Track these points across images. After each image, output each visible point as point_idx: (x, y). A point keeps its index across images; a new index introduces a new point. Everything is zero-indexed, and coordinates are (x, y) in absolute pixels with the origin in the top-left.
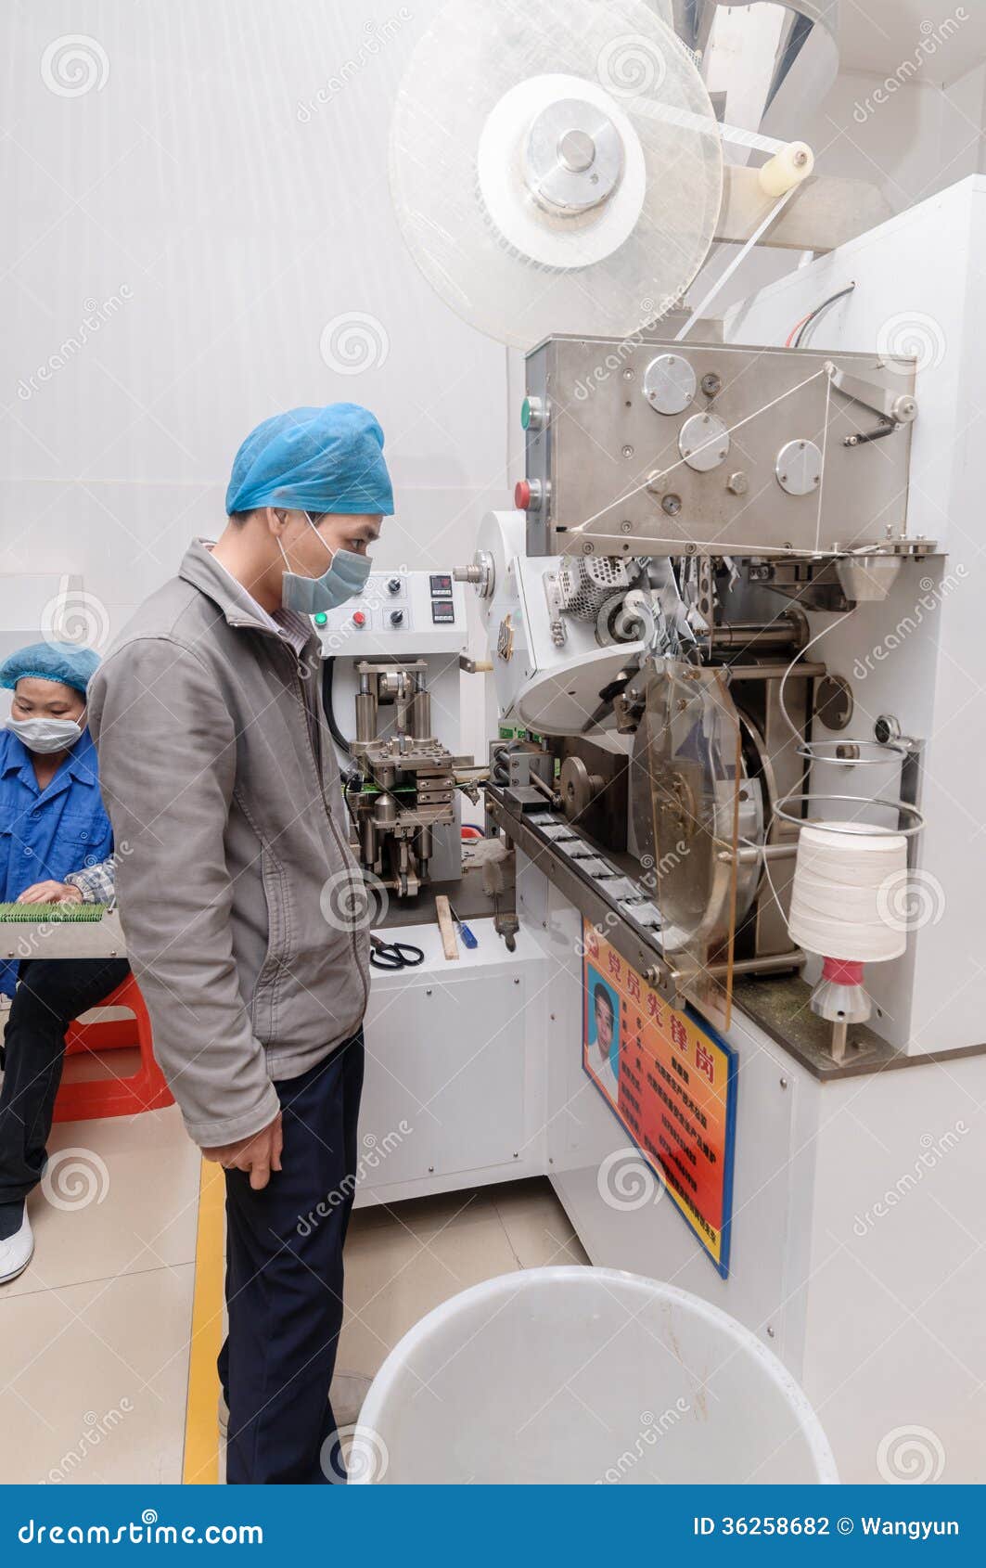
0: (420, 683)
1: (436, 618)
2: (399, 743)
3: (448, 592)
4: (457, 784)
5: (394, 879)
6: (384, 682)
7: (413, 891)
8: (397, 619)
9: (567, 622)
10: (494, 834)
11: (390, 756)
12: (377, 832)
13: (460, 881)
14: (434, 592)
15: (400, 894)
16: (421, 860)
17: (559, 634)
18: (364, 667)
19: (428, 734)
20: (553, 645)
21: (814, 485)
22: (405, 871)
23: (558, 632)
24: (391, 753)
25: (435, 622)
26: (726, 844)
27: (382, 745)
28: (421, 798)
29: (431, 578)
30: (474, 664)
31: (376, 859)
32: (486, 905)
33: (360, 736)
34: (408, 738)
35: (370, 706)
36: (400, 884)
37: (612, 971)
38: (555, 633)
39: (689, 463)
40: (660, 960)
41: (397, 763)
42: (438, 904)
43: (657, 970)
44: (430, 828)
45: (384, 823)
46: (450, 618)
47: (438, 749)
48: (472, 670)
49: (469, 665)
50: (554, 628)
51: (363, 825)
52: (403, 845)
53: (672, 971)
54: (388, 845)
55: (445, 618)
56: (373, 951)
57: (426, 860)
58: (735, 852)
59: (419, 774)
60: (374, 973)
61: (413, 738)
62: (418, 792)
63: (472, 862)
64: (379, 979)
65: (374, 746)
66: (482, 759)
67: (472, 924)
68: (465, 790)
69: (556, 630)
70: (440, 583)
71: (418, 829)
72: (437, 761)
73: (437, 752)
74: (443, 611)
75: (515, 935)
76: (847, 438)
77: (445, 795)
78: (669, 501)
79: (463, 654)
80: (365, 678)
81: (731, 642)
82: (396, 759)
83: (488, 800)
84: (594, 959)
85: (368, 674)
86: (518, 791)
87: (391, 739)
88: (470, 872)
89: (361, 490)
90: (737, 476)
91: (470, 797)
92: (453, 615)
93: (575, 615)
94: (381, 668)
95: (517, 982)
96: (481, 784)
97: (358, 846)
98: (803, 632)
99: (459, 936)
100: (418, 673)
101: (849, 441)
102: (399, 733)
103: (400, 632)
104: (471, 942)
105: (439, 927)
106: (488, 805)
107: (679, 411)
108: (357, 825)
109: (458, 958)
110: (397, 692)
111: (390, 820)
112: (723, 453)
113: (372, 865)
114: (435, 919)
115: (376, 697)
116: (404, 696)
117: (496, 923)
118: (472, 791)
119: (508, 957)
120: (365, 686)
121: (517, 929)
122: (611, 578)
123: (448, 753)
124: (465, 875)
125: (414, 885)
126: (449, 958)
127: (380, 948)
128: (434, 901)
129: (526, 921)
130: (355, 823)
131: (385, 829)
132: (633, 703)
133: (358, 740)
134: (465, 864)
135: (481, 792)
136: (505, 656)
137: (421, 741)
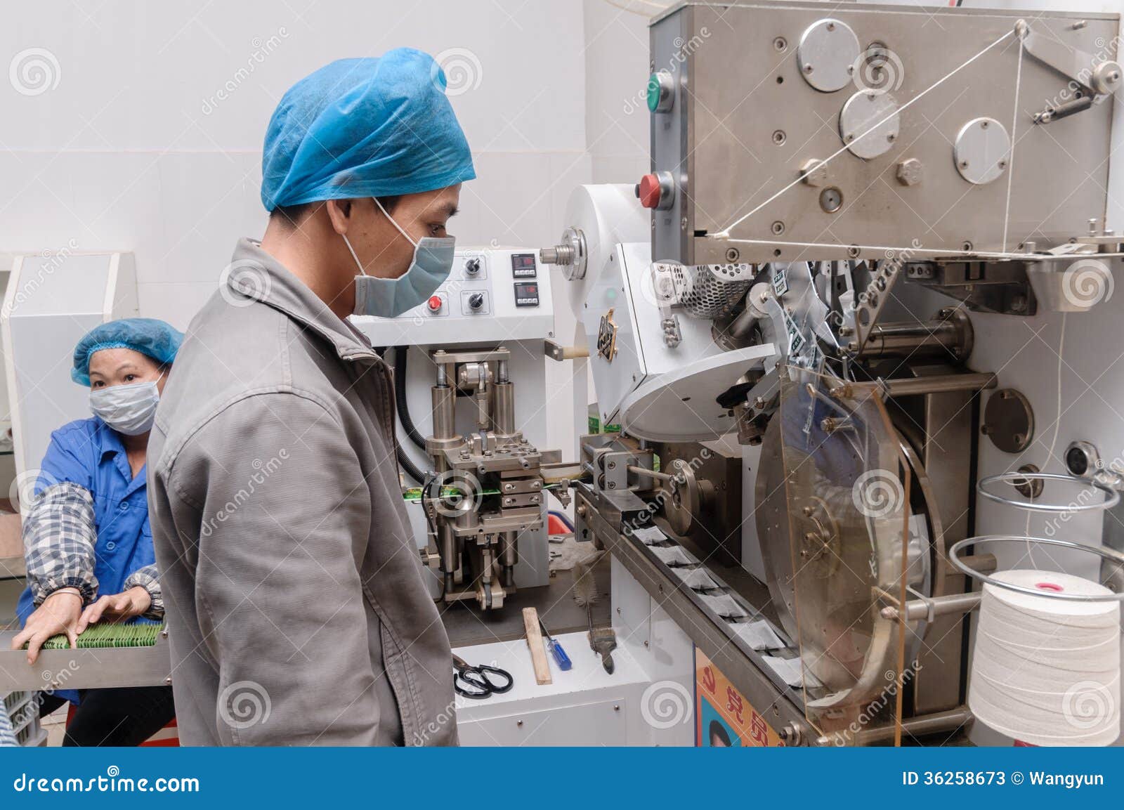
0: (503, 372)
1: (520, 301)
2: (481, 441)
3: (531, 272)
4: (545, 484)
5: (475, 588)
6: (463, 374)
7: (498, 603)
8: (476, 304)
9: (681, 320)
10: (585, 537)
11: (471, 456)
12: (457, 539)
13: (547, 586)
14: (517, 272)
15: (484, 607)
16: (505, 567)
17: (672, 333)
18: (440, 356)
19: (511, 429)
20: (664, 346)
21: (1000, 172)
22: (488, 581)
23: (670, 331)
24: (472, 452)
25: (518, 305)
26: (889, 596)
27: (461, 442)
28: (506, 501)
29: (513, 257)
30: (561, 351)
31: (456, 567)
32: (578, 616)
33: (437, 432)
34: (491, 436)
35: (447, 398)
36: (484, 595)
37: (731, 710)
38: (666, 332)
39: (852, 150)
40: (800, 717)
41: (480, 465)
42: (526, 617)
43: (797, 727)
44: (515, 534)
45: (465, 530)
46: (534, 300)
47: (523, 446)
48: (559, 358)
49: (556, 352)
50: (665, 326)
51: (442, 531)
52: (486, 552)
53: (820, 736)
54: (469, 552)
55: (529, 301)
56: (456, 675)
57: (511, 567)
58: (903, 607)
59: (503, 475)
60: (461, 702)
61: (496, 432)
62: (502, 494)
63: (559, 563)
64: (466, 709)
65: (454, 444)
66: (571, 454)
67: (563, 640)
68: (553, 491)
69: (668, 329)
70: (522, 262)
71: (502, 536)
72: (524, 461)
73: (523, 449)
74: (526, 293)
75: (612, 654)
76: (1038, 115)
77: (532, 498)
78: (829, 195)
79: (550, 340)
80: (441, 370)
81: (883, 348)
82: (478, 459)
83: (579, 502)
84: (709, 694)
85: (445, 365)
86: (614, 496)
87: (472, 438)
88: (559, 576)
89: (437, 159)
90: (910, 163)
91: (559, 499)
92: (537, 297)
93: (689, 311)
94: (460, 358)
95: (617, 709)
96: (572, 485)
97: (437, 556)
98: (967, 335)
99: (550, 655)
100: (500, 362)
101: (1040, 117)
102: (480, 430)
103: (481, 318)
104: (565, 664)
105: (528, 644)
106: (580, 509)
107: (840, 87)
108: (436, 534)
109: (550, 682)
110: (478, 385)
111: (472, 526)
112: (892, 137)
113: (452, 574)
114: (522, 634)
115: (454, 389)
116: (485, 388)
117: (591, 638)
118: (562, 492)
119: (606, 681)
120: (441, 377)
121: (614, 646)
122: (734, 271)
123: (535, 451)
124: (553, 580)
125: (499, 596)
126: (541, 682)
127: (463, 669)
128: (522, 615)
129: (624, 635)
130: (433, 531)
131: (466, 537)
132: (758, 412)
133: (435, 436)
134: (552, 567)
135: (571, 492)
136: (608, 356)
137: (505, 436)
